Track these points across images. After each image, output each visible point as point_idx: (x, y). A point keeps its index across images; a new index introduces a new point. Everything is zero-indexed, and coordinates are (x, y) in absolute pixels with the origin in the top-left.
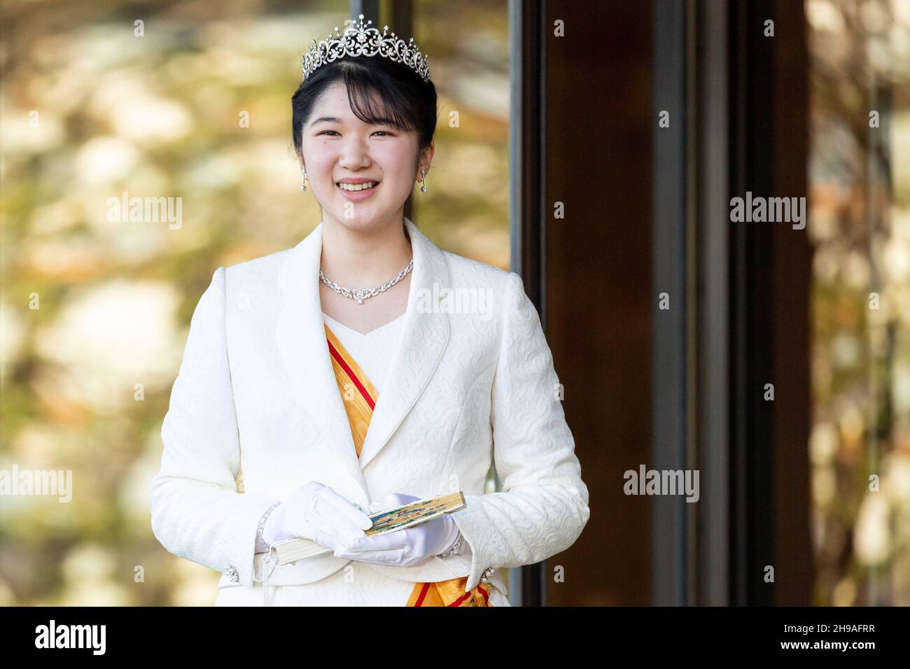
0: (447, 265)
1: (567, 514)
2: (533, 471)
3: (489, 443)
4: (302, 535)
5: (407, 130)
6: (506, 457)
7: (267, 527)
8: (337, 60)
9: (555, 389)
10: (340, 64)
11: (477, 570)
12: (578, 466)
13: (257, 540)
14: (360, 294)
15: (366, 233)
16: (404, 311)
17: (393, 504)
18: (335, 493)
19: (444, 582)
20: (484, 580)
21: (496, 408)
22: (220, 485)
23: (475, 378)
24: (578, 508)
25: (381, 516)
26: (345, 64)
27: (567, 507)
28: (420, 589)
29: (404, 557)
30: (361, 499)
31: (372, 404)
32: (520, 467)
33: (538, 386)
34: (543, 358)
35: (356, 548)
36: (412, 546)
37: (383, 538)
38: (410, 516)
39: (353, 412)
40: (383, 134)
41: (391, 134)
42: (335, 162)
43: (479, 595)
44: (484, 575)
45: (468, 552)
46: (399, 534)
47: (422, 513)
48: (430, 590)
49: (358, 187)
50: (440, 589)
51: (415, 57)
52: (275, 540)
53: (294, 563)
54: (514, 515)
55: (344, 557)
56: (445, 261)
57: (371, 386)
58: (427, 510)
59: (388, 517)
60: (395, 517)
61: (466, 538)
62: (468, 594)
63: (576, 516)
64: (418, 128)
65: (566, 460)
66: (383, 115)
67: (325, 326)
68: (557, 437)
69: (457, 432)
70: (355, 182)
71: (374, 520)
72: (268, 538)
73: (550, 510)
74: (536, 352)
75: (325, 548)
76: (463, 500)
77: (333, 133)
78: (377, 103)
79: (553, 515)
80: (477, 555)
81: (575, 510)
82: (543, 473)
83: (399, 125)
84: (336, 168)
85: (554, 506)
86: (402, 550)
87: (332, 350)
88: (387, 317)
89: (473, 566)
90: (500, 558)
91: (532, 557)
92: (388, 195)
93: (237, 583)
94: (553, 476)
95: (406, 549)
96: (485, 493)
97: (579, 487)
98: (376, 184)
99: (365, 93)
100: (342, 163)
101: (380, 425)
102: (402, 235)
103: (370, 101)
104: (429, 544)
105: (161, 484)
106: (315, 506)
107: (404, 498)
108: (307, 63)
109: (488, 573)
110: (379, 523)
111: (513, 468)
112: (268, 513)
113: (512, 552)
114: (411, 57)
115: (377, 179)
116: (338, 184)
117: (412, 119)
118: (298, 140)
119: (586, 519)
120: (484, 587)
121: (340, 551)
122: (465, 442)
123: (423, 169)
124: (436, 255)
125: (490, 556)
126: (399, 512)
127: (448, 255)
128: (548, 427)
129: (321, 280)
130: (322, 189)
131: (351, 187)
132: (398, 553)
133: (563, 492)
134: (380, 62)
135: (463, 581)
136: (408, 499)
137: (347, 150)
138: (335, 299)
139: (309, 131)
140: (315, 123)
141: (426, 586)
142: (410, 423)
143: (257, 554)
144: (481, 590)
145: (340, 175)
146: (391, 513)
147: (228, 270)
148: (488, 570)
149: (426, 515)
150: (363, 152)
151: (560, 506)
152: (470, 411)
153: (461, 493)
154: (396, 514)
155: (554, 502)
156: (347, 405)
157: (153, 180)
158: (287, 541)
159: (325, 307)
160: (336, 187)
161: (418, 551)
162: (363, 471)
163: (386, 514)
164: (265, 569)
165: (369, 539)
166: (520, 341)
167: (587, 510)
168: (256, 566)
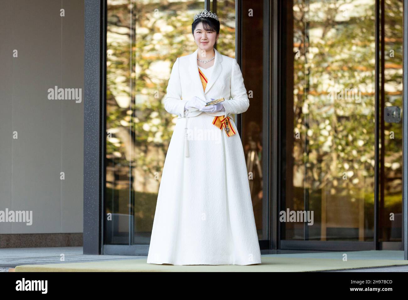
0: (222, 57)
2: (238, 96)
3: (230, 91)
4: (193, 107)
6: (233, 93)
7: (186, 105)
9: (242, 80)
10: (201, 19)
11: (227, 114)
13: (184, 108)
14: (205, 62)
16: (213, 66)
17: (210, 101)
18: (199, 99)
19: (220, 116)
21: (231, 83)
22: (178, 99)
23: (227, 78)
29: (213, 111)
30: (204, 100)
31: (207, 82)
32: (236, 95)
33: (239, 80)
34: (240, 75)
35: (203, 109)
36: (214, 108)
37: (208, 107)
39: (203, 84)
40: (209, 32)
41: (211, 33)
42: (200, 38)
43: (227, 119)
44: (228, 115)
45: (224, 111)
46: (212, 106)
49: (205, 43)
50: (220, 118)
52: (188, 108)
53: (192, 112)
54: (234, 104)
56: (222, 56)
57: (207, 79)
60: (211, 103)
61: (224, 107)
62: (225, 118)
64: (216, 31)
66: (209, 29)
67: (198, 68)
68: (243, 90)
69: (223, 88)
71: (207, 104)
72: (186, 108)
74: (239, 73)
75: (198, 109)
76: (224, 100)
77: (200, 32)
78: (208, 27)
79: (242, 104)
80: (226, 111)
82: (240, 96)
83: (213, 31)
87: (199, 72)
88: (210, 66)
89: (226, 113)
90: (231, 111)
91: (237, 113)
94: (242, 97)
95: (213, 109)
96: (229, 100)
99: (206, 25)
100: (202, 38)
101: (208, 86)
102: (213, 51)
104: (218, 108)
106: (195, 101)
107: (212, 99)
111: (234, 95)
112: (187, 103)
113: (234, 110)
114: (215, 17)
115: (208, 42)
117: (215, 29)
118: (193, 33)
121: (200, 110)
122: (225, 89)
123: (217, 38)
124: (220, 55)
125: (229, 111)
127: (222, 55)
128: (241, 88)
129: (197, 59)
130: (198, 43)
131: (203, 43)
132: (212, 110)
133: (244, 100)
134: (209, 18)
135: (224, 116)
137: (203, 35)
138: (200, 63)
139: (195, 31)
140: (197, 30)
141: (217, 117)
142: (214, 86)
143: (185, 111)
144: (228, 118)
145: (201, 41)
147: (180, 58)
150: (206, 37)
152: (226, 84)
153: (224, 98)
155: (242, 102)
156: (202, 82)
157: (166, 41)
158: (190, 108)
159: (198, 64)
160: (201, 43)
161: (215, 110)
162: (205, 95)
164: (186, 114)
165: (206, 107)
166: (236, 71)
168: (185, 114)
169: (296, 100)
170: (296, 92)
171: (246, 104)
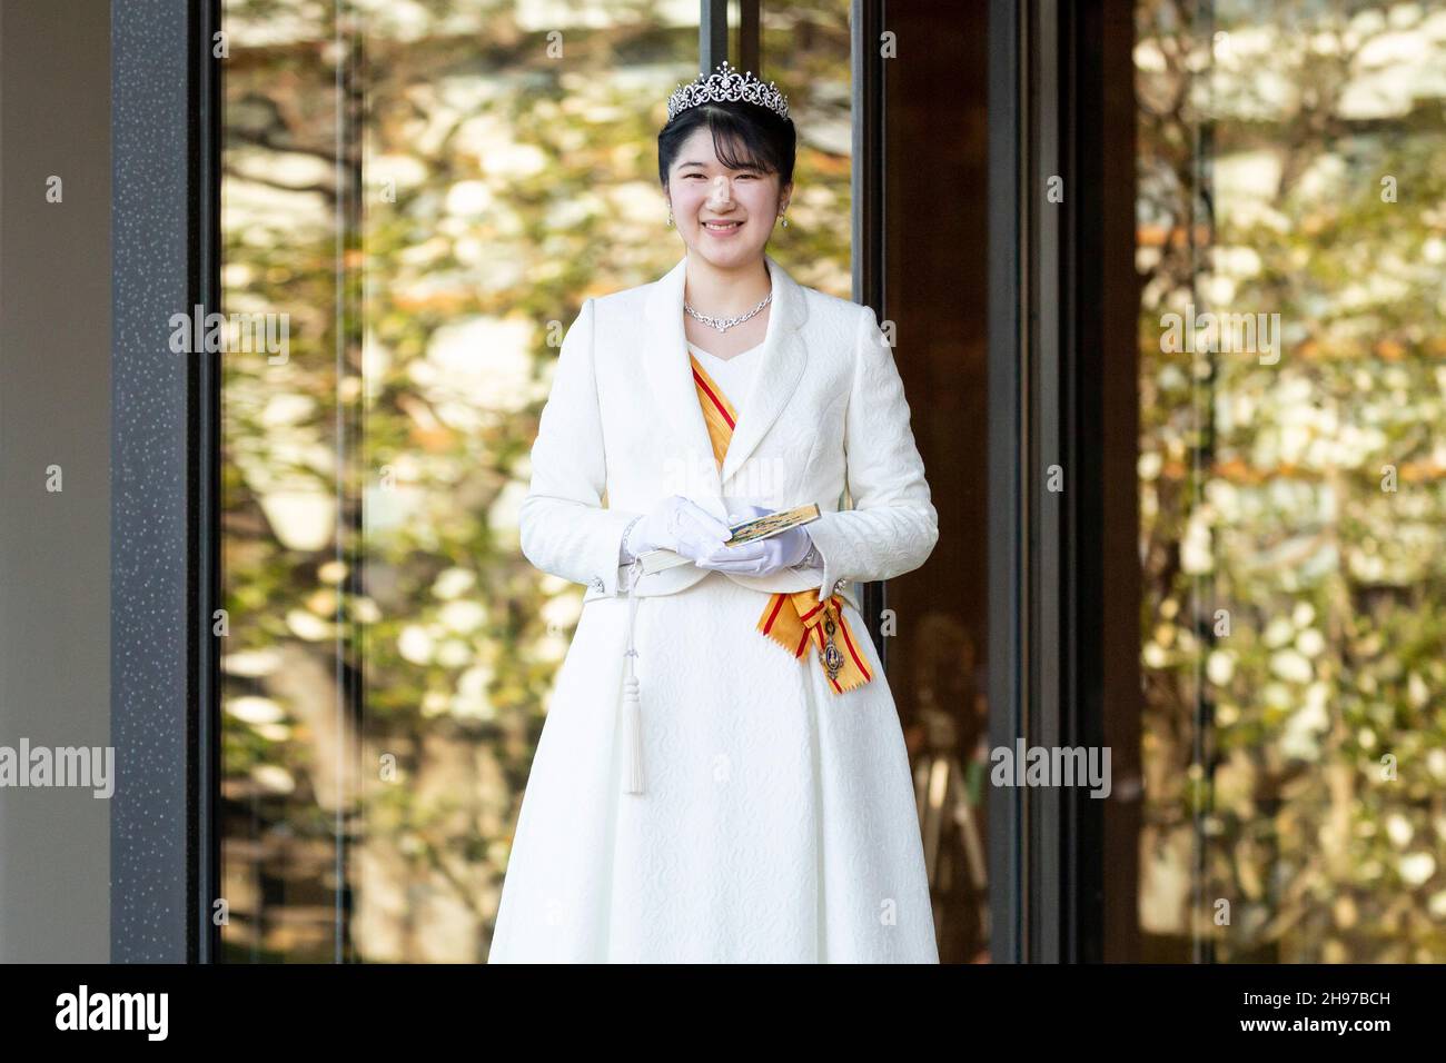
0: (804, 297)
1: (917, 533)
2: (885, 492)
3: (843, 467)
4: (666, 546)
5: (769, 173)
6: (860, 478)
7: (630, 539)
8: (702, 104)
10: (705, 108)
11: (829, 580)
12: (928, 490)
13: (621, 551)
14: (722, 323)
15: (730, 269)
16: (762, 341)
17: (752, 517)
18: (698, 507)
19: (799, 594)
20: (837, 590)
21: (850, 431)
22: (587, 505)
23: (831, 402)
24: (928, 529)
25: (741, 528)
26: (710, 110)
27: (917, 527)
28: (776, 599)
29: (762, 567)
30: (721, 511)
31: (732, 425)
32: (872, 489)
33: (890, 412)
34: (894, 387)
35: (716, 557)
36: (770, 555)
37: (742, 549)
38: (768, 528)
39: (714, 432)
40: (747, 177)
41: (754, 177)
42: (701, 204)
43: (832, 607)
44: (836, 586)
45: (819, 566)
46: (757, 545)
47: (779, 524)
48: (786, 602)
49: (724, 228)
50: (794, 600)
51: (776, 99)
52: (639, 551)
53: (658, 573)
54: (867, 531)
55: (704, 568)
57: (730, 406)
58: (784, 522)
59: (747, 529)
60: (753, 528)
61: (818, 548)
62: (822, 603)
63: (926, 535)
64: (779, 171)
65: (916, 483)
66: (746, 161)
67: (690, 353)
68: (908, 461)
69: (813, 452)
70: (721, 224)
71: (733, 531)
72: (631, 549)
73: (900, 528)
74: (887, 381)
75: (688, 558)
76: (818, 511)
77: (698, 176)
78: (742, 151)
79: (903, 532)
80: (828, 565)
81: (924, 531)
82: (892, 494)
83: (762, 169)
84: (703, 209)
85: (904, 525)
86: (760, 560)
87: (696, 375)
88: (747, 345)
89: (825, 575)
90: (851, 569)
92: (751, 233)
93: (601, 595)
94: (906, 498)
95: (765, 559)
96: (839, 510)
97: (929, 509)
98: (740, 224)
99: (730, 140)
100: (710, 205)
101: (740, 443)
102: (764, 270)
103: (735, 148)
104: (785, 554)
105: (530, 504)
106: (678, 519)
107: (760, 511)
108: (673, 105)
109: (840, 584)
110: (738, 534)
111: (866, 490)
112: (633, 524)
113: (862, 564)
114: (774, 101)
115: (742, 220)
116: (704, 224)
117: (773, 162)
119: (935, 540)
120: (838, 600)
121: (701, 562)
122: (820, 462)
123: (783, 203)
124: (794, 289)
125: (842, 566)
126: (757, 523)
128: (898, 451)
129: (685, 310)
131: (717, 228)
132: (757, 563)
133: (913, 512)
134: (743, 107)
135: (817, 592)
136: (766, 512)
137: (714, 191)
138: (697, 326)
139: (675, 171)
140: (682, 167)
141: (783, 597)
142: (768, 442)
143: (622, 565)
144: (834, 602)
145: (705, 217)
146: (750, 525)
148: (840, 581)
149: (783, 526)
150: (731, 197)
151: (909, 525)
152: (826, 434)
153: (816, 505)
154: (755, 526)
155: (903, 519)
156: (709, 425)
157: (512, 221)
158: (652, 552)
159: (690, 336)
160: (702, 226)
161: (776, 560)
162: (724, 485)
163: (745, 526)
164: (631, 579)
165: (730, 549)
166: (873, 370)
167: (937, 531)
168: (621, 578)
169: (1149, 505)
170: (1149, 466)
171: (921, 533)
